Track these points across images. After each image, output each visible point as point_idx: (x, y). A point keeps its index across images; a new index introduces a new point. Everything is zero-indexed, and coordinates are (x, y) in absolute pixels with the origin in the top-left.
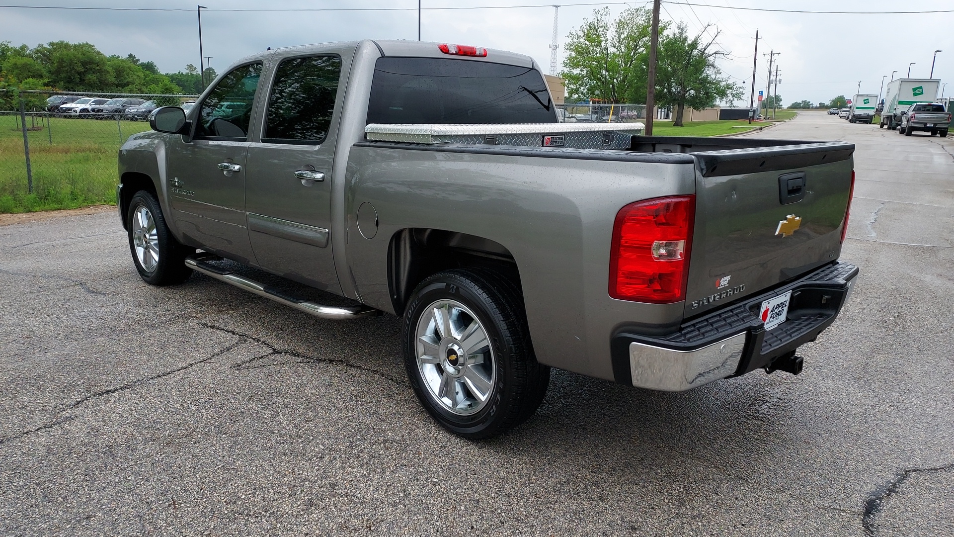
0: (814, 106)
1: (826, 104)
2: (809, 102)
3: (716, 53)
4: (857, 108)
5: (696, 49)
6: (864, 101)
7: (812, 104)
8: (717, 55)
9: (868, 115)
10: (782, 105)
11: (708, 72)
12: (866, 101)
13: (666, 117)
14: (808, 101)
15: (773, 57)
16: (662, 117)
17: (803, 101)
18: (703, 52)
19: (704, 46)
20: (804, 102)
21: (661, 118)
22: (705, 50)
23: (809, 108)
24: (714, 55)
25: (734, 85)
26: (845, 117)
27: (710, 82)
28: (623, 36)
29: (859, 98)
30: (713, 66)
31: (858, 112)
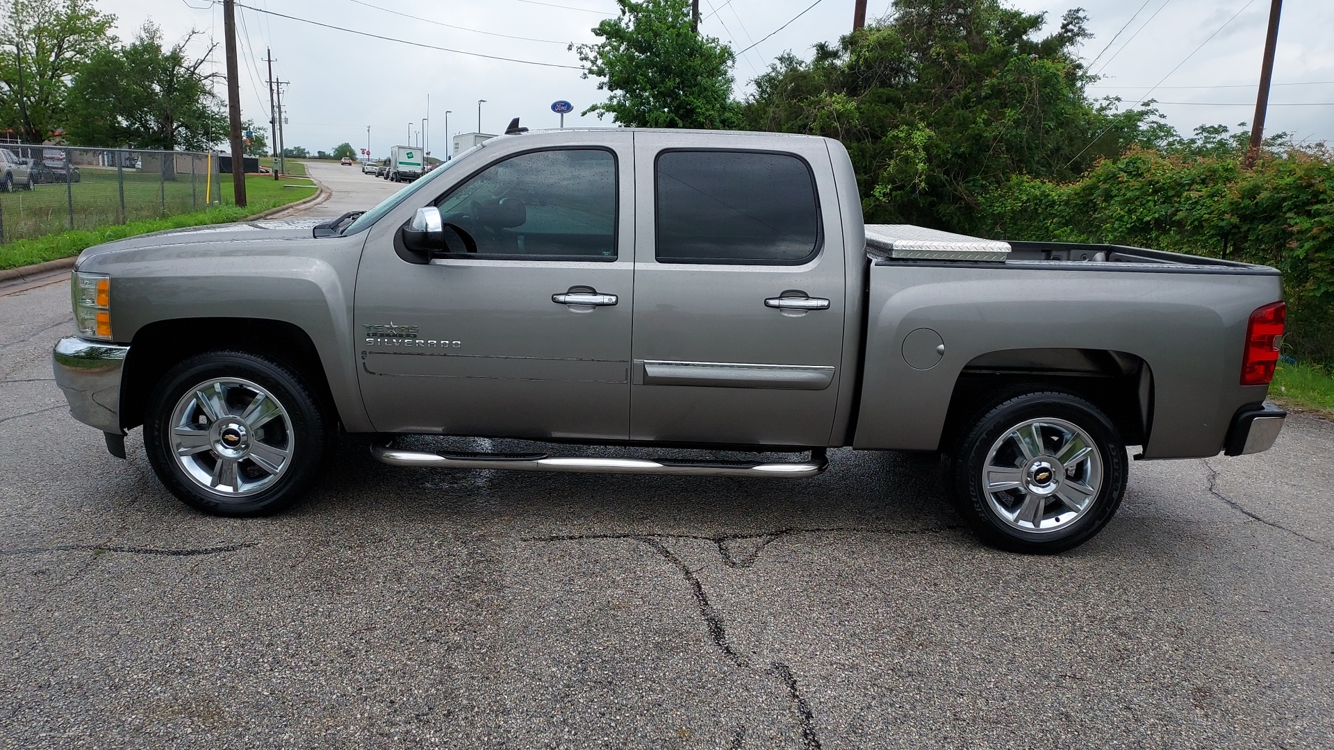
0: (311, 155)
1: (327, 153)
2: (304, 150)
3: (213, 75)
4: (400, 163)
5: (180, 66)
6: (408, 154)
7: (308, 153)
8: (215, 79)
9: (415, 173)
10: (267, 152)
11: (204, 102)
12: (410, 156)
13: (111, 163)
14: (302, 148)
15: (280, 87)
16: (106, 163)
17: (295, 148)
18: (193, 73)
19: (193, 64)
20: (297, 149)
21: (104, 165)
22: (195, 69)
23: (305, 157)
24: (211, 78)
25: (249, 125)
26: (375, 173)
27: (208, 118)
28: (26, 27)
29: (401, 150)
30: (211, 93)
31: (402, 169)
